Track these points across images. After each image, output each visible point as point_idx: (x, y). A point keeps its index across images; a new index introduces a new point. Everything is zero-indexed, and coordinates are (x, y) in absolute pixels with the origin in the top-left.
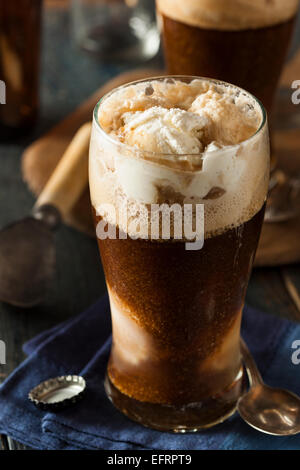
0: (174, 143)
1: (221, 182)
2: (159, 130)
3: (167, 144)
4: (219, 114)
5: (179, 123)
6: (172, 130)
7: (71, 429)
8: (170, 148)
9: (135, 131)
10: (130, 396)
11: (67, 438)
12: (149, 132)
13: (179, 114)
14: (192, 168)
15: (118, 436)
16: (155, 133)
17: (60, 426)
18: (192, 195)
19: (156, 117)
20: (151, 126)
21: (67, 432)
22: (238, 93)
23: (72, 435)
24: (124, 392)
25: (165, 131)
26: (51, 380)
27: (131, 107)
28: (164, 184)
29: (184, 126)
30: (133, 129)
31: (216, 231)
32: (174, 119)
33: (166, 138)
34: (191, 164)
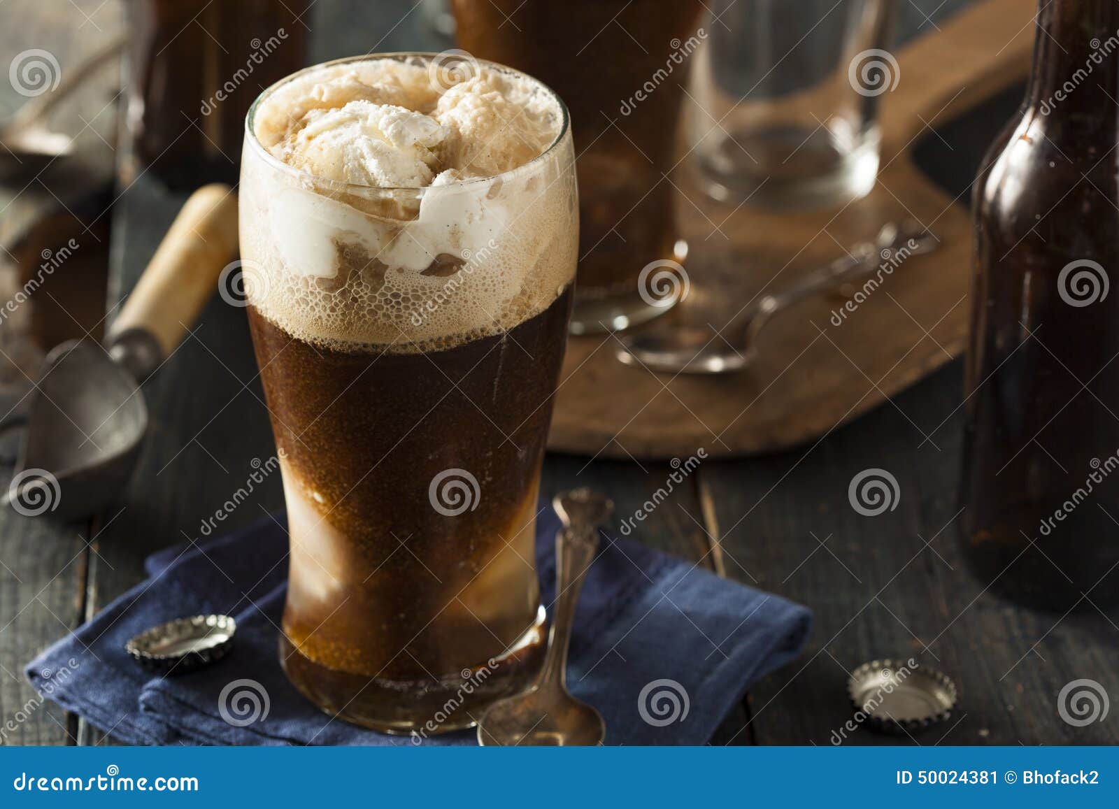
0: (372, 165)
1: (457, 244)
2: (352, 142)
3: (362, 168)
4: (475, 120)
5: (391, 128)
6: (375, 142)
7: (193, 709)
8: (367, 174)
9: (313, 142)
10: (313, 659)
11: (180, 724)
12: (334, 143)
13: (393, 114)
14: (402, 214)
15: (277, 729)
16: (343, 147)
17: (172, 702)
18: (400, 265)
19: (355, 118)
20: (340, 135)
21: (184, 713)
22: (535, 92)
23: (190, 720)
24: (304, 651)
25: (362, 145)
26: (179, 622)
27: (324, 99)
28: (349, 240)
29: (400, 136)
30: (310, 138)
31: (449, 338)
32: (382, 123)
33: (363, 157)
34: (400, 205)
